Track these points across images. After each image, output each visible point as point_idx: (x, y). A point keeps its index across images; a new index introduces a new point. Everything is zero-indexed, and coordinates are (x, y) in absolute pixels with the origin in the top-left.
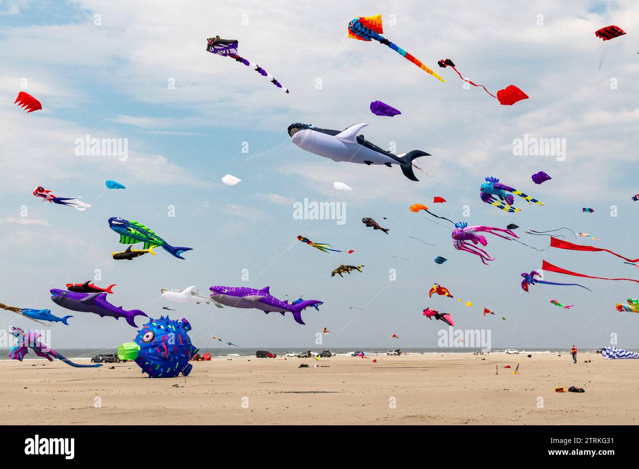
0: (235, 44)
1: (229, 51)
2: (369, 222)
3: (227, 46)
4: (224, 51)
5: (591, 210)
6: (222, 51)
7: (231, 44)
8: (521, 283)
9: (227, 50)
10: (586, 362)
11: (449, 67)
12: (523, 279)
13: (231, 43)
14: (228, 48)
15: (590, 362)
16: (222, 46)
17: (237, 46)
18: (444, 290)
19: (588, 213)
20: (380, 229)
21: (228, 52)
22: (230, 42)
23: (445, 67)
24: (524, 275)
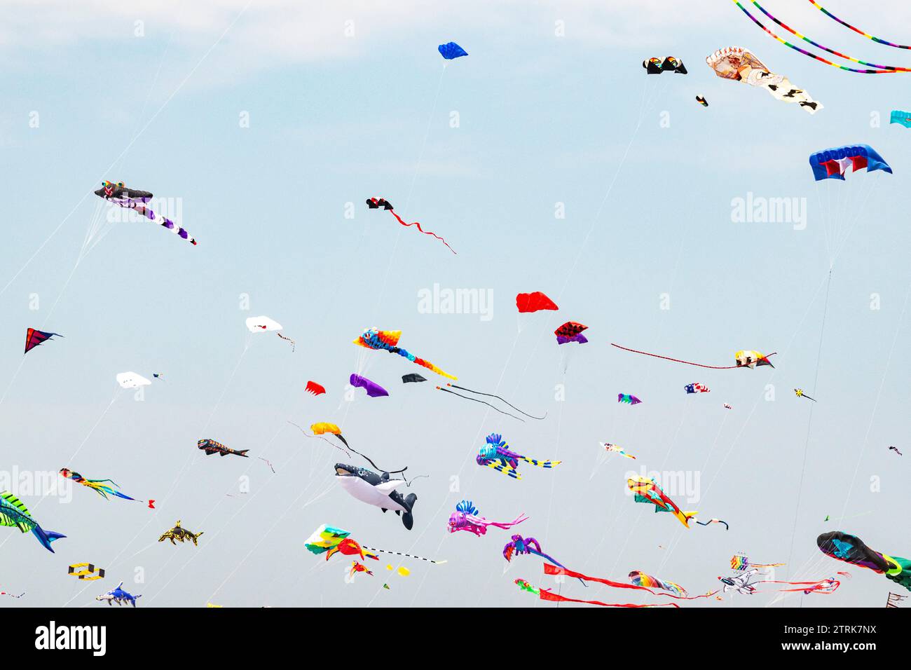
2: (209, 448)
5: (634, 400)
19: (626, 405)
20: (231, 453)
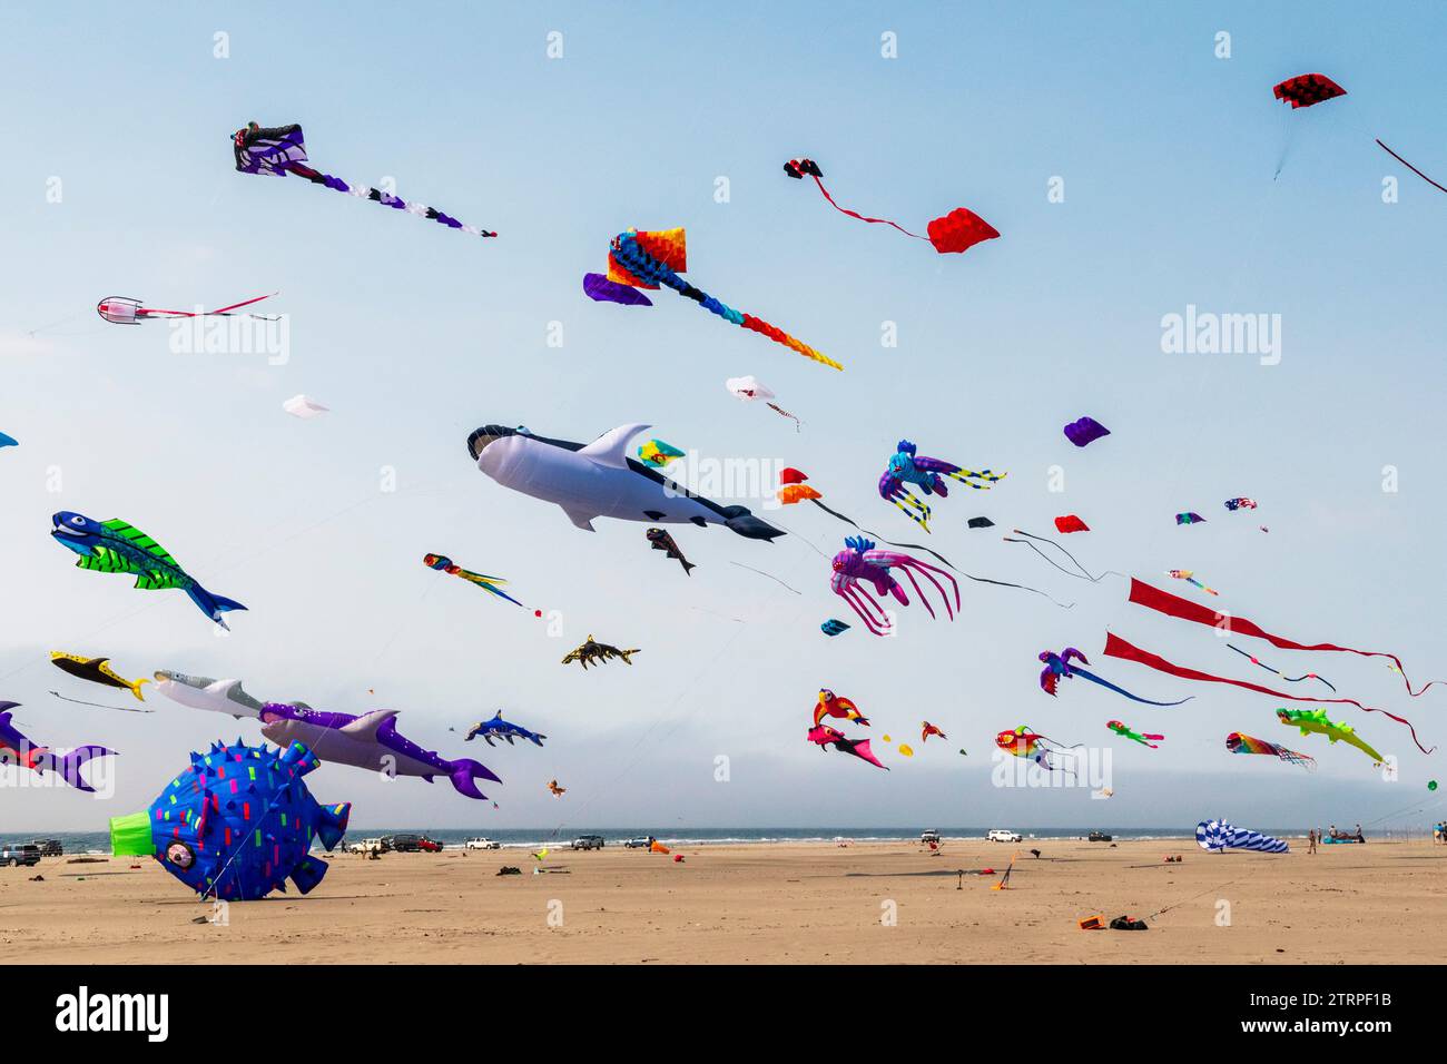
0: (294, 135)
1: (286, 154)
3: (277, 143)
4: (275, 156)
5: (1195, 519)
6: (268, 159)
7: (285, 137)
8: (1040, 675)
9: (281, 154)
10: (1171, 860)
11: (807, 176)
12: (1045, 666)
13: (284, 133)
14: (281, 148)
15: (1179, 859)
16: (267, 145)
17: (301, 140)
18: (843, 705)
20: (679, 558)
21: (284, 159)
22: (282, 131)
23: (800, 177)
24: (1047, 657)
